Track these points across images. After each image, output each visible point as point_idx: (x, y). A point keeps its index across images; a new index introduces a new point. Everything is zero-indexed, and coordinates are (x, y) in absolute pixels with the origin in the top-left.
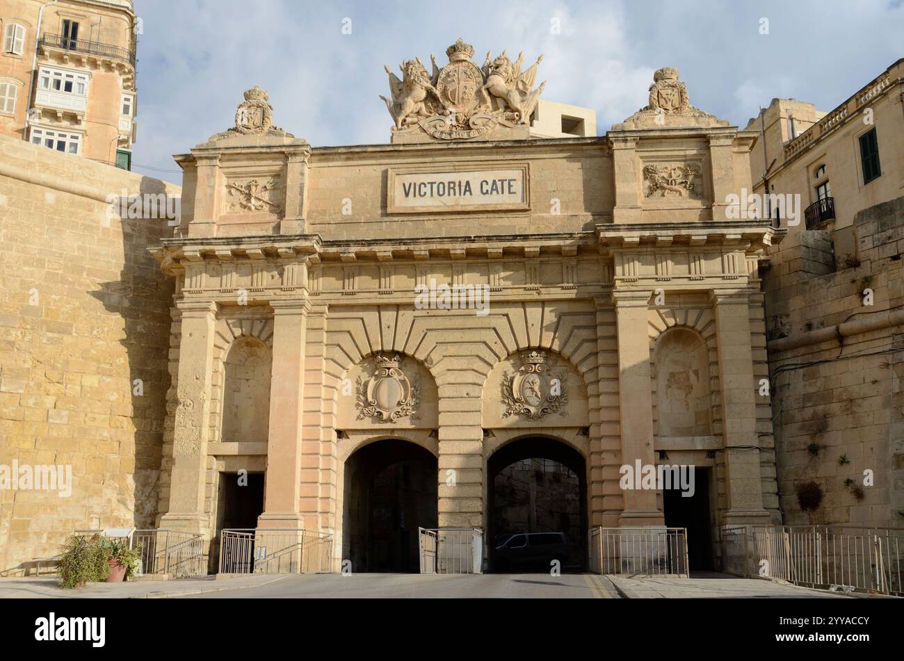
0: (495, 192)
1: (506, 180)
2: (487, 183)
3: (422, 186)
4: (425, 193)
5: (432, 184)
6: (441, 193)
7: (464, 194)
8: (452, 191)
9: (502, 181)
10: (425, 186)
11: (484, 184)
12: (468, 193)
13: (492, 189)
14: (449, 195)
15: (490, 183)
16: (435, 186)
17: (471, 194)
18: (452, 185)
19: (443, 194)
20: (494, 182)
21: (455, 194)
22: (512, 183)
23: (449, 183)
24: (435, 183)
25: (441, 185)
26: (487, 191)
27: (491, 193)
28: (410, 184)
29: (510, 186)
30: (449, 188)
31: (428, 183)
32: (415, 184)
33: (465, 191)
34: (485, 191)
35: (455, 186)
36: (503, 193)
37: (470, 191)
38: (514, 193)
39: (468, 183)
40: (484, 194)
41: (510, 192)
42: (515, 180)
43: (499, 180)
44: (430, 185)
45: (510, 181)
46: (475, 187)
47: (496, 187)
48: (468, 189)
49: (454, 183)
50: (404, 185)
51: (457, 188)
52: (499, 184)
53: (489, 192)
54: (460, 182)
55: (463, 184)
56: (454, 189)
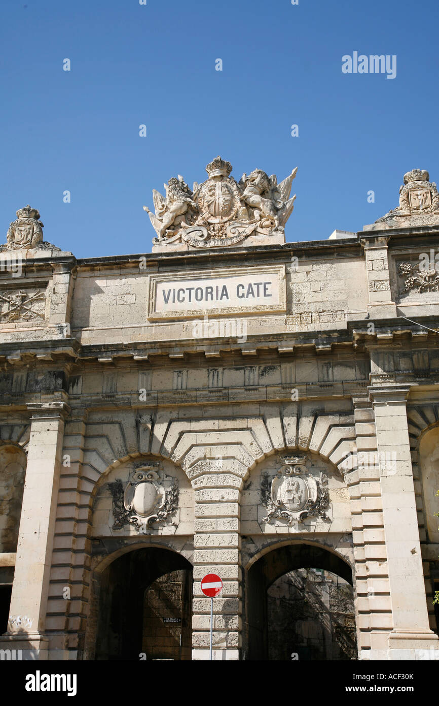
0: (250, 295)
1: (261, 284)
2: (243, 288)
3: (181, 292)
4: (184, 298)
5: (190, 289)
6: (199, 297)
7: (221, 299)
8: (209, 296)
9: (258, 285)
10: (184, 292)
11: (241, 288)
12: (225, 297)
13: (248, 293)
14: (207, 300)
15: (246, 287)
16: (193, 292)
17: (228, 298)
18: (209, 290)
19: (201, 299)
20: (250, 285)
21: (212, 299)
22: (267, 286)
23: (207, 288)
24: (193, 289)
25: (199, 291)
26: (243, 294)
27: (247, 297)
28: (170, 290)
29: (265, 289)
30: (207, 293)
31: (187, 289)
32: (174, 290)
33: (222, 295)
34: (241, 295)
35: (212, 290)
36: (258, 295)
37: (227, 294)
38: (269, 295)
39: (224, 288)
40: (241, 297)
41: (265, 295)
42: (270, 283)
43: (255, 284)
44: (188, 291)
45: (265, 284)
46: (232, 291)
47: (252, 291)
48: (225, 293)
49: (211, 288)
50: (164, 291)
51: (214, 293)
52: (255, 288)
53: (245, 296)
54: (217, 287)
55: (220, 289)
56: (211, 293)
